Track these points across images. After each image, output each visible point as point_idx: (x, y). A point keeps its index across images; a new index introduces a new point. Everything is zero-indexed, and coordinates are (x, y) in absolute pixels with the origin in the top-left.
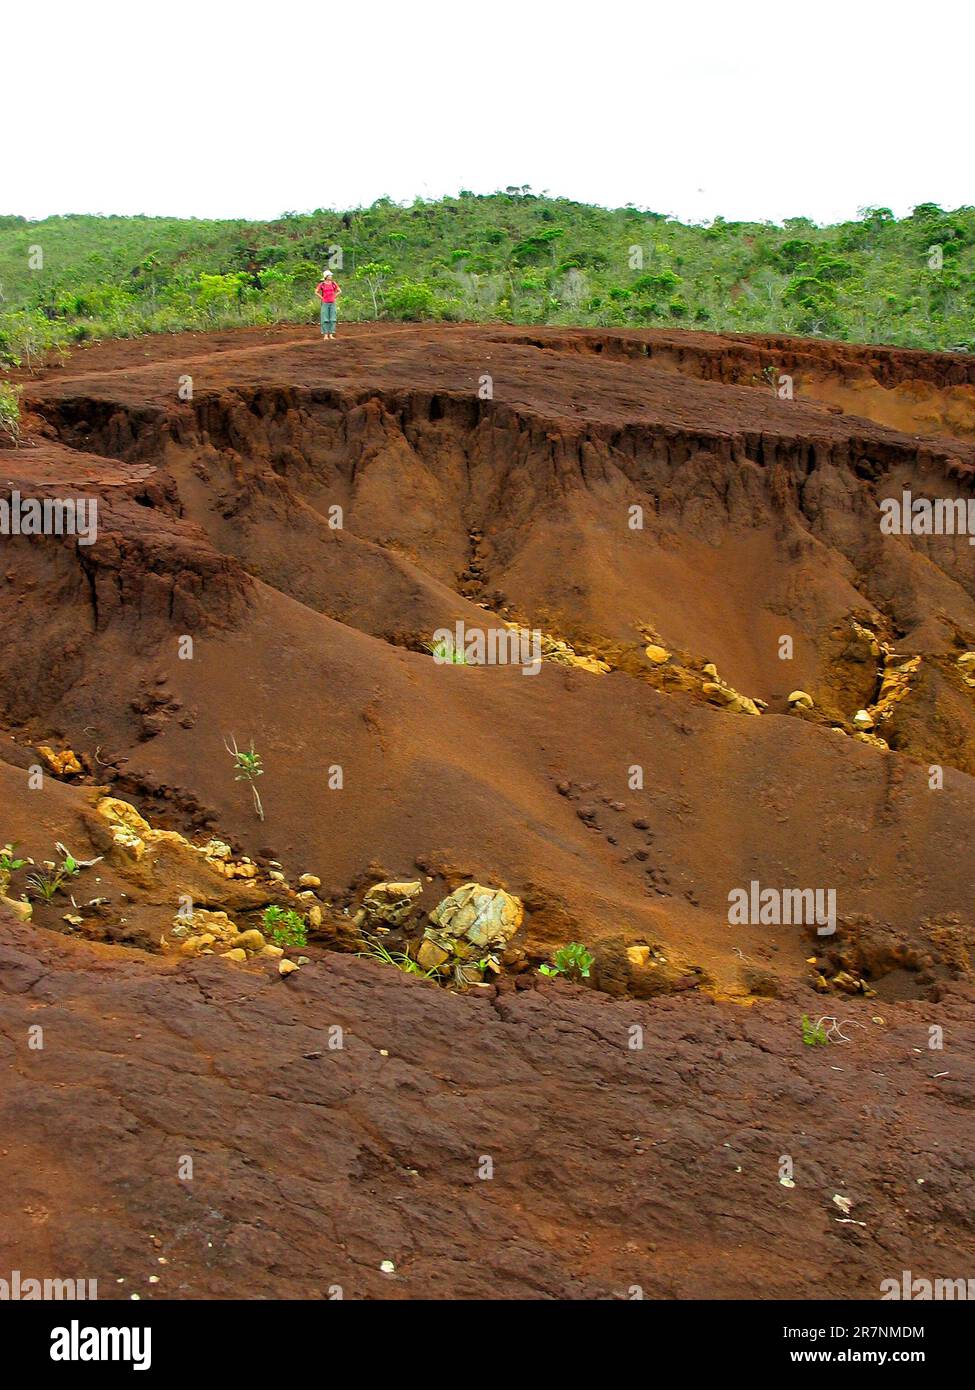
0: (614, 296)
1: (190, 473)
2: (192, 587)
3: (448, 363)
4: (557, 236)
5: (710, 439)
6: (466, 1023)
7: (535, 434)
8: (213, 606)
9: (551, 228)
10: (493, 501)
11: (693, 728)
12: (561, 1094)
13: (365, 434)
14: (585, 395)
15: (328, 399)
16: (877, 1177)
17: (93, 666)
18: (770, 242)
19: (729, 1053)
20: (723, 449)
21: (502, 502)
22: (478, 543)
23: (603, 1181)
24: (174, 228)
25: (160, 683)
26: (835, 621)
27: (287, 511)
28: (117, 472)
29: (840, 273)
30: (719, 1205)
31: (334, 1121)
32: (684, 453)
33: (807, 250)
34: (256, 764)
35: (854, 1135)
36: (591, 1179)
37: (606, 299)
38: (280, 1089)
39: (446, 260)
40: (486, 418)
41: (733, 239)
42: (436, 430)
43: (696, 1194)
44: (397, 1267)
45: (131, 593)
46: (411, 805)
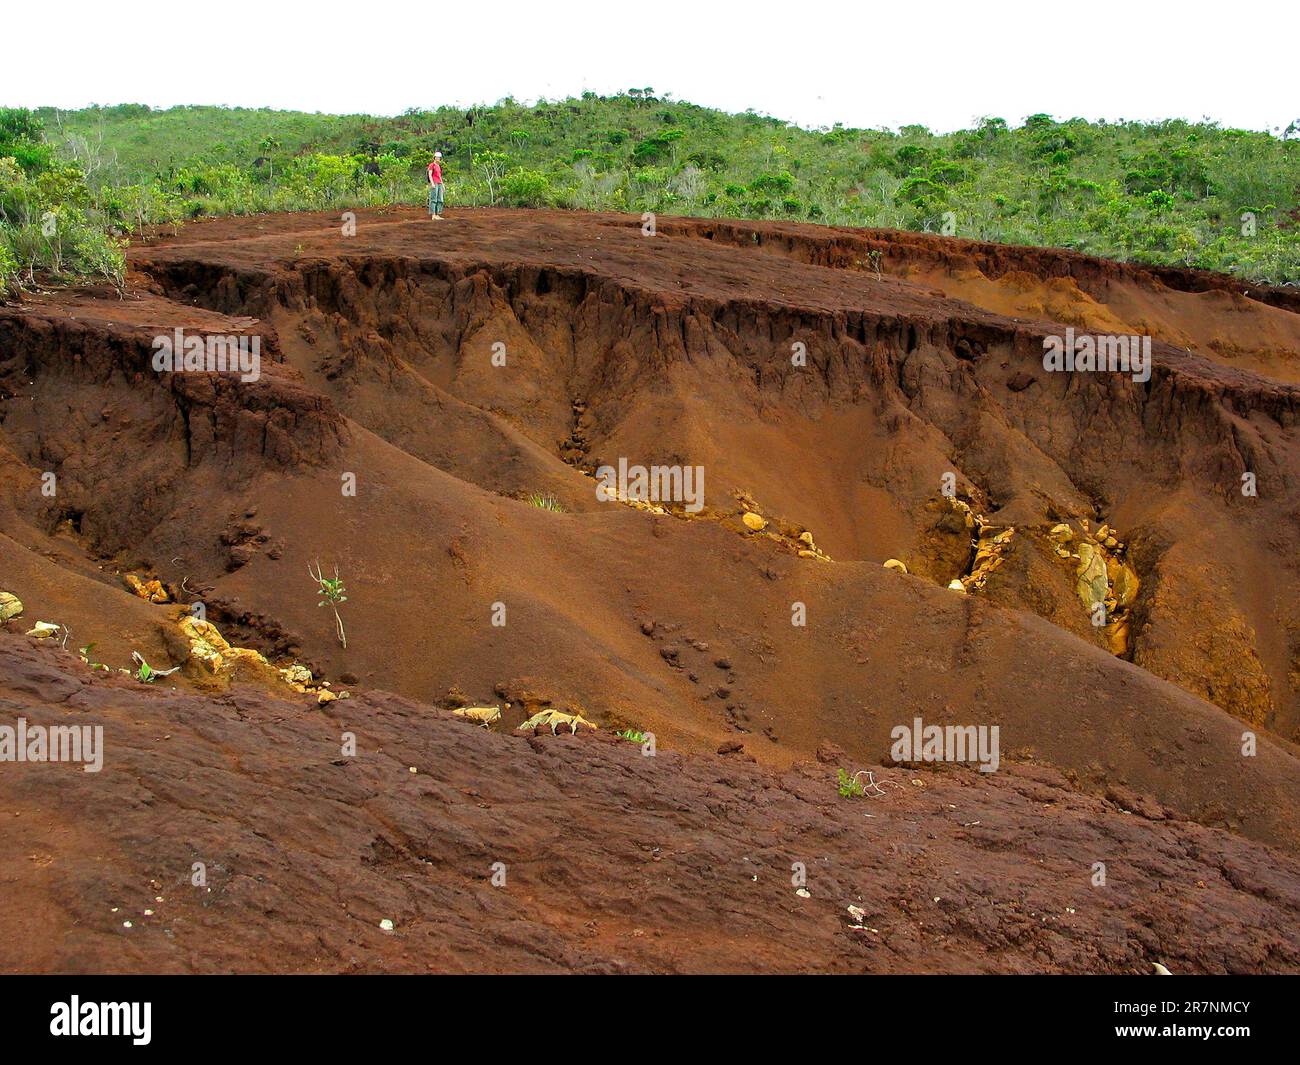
0: (730, 192)
1: (295, 336)
2: (285, 424)
3: (559, 241)
4: (678, 137)
5: (812, 316)
6: (497, 752)
7: (640, 308)
8: (306, 443)
9: (670, 130)
10: (597, 374)
11: (778, 573)
12: (585, 812)
13: (472, 304)
14: (691, 273)
15: (436, 270)
16: (896, 895)
17: (184, 500)
18: (886, 148)
19: (763, 797)
20: (825, 326)
21: (605, 374)
22: (581, 414)
23: (616, 880)
24: (298, 121)
25: (249, 516)
26: (930, 493)
27: (390, 373)
28: (219, 323)
29: (953, 177)
30: (730, 904)
31: (353, 814)
32: (787, 329)
33: (921, 155)
34: (339, 591)
35: (877, 864)
36: (606, 878)
37: (721, 195)
38: (302, 785)
39: (567, 159)
40: (592, 293)
41: (850, 144)
42: (542, 304)
43: (708, 893)
44: (396, 926)
45: (225, 429)
46: (493, 635)
